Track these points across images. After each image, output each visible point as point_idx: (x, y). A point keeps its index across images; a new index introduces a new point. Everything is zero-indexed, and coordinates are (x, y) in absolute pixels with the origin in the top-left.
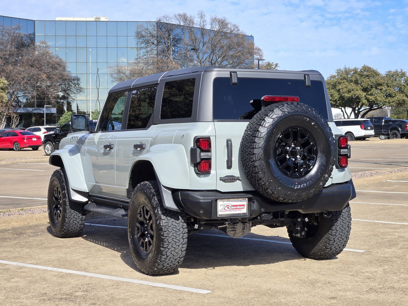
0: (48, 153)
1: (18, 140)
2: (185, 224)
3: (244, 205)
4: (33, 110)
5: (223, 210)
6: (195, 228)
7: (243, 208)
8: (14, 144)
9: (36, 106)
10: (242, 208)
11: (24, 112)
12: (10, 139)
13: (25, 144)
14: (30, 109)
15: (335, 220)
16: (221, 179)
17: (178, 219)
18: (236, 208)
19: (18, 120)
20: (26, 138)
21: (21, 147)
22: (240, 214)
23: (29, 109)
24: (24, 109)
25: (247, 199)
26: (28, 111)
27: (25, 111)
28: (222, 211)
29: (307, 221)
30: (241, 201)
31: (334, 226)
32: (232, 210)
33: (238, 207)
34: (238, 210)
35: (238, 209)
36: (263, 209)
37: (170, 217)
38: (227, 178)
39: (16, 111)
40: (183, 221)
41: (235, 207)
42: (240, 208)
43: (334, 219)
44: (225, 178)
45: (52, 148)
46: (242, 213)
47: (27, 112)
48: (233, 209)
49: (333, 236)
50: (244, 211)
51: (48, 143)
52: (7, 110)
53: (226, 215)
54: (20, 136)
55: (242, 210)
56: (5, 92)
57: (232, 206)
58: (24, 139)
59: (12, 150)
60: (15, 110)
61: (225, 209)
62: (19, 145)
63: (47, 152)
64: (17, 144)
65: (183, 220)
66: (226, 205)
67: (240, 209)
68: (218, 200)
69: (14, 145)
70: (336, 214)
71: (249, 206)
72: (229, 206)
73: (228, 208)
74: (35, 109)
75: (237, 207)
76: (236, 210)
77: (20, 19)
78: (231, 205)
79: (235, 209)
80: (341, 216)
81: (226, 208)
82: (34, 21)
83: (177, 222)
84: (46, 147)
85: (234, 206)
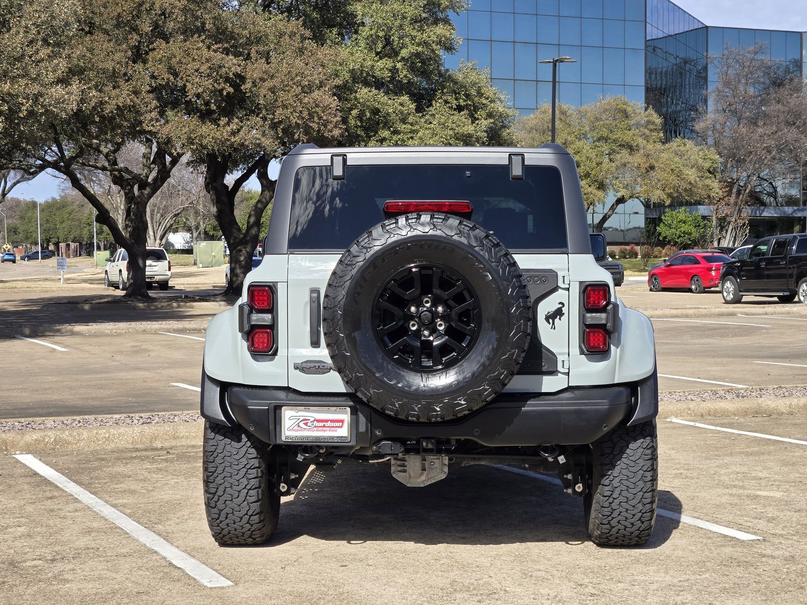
0: (728, 299)
1: (701, 272)
2: (253, 451)
3: (342, 421)
4: (794, 211)
5: (296, 428)
6: (297, 459)
7: (339, 427)
8: (691, 280)
9: (801, 203)
10: (337, 427)
11: (775, 215)
12: (687, 269)
13: (712, 279)
14: (789, 210)
15: (607, 464)
16: (296, 367)
17: (239, 440)
18: (324, 426)
19: (748, 231)
20: (714, 269)
21: (706, 286)
22: (333, 438)
23: (786, 208)
24: (775, 210)
25: (348, 409)
26: (785, 213)
27: (777, 213)
28: (292, 430)
29: (561, 462)
30: (335, 412)
31: (607, 477)
32: (315, 429)
33: (329, 424)
34: (328, 429)
35: (329, 427)
36: (379, 432)
37: (222, 435)
38: (309, 365)
39: (761, 214)
40: (249, 444)
41: (322, 424)
42: (333, 427)
43: (605, 462)
44: (304, 365)
45: (735, 289)
46: (338, 437)
47: (783, 215)
48: (317, 427)
49: (607, 498)
50: (343, 432)
51: (729, 280)
52: (736, 213)
53: (303, 437)
54: (703, 265)
55: (338, 429)
56: (715, 177)
57: (314, 420)
58: (710, 269)
59: (690, 290)
60: (758, 212)
61: (299, 426)
62: (701, 282)
63: (727, 296)
64: (697, 280)
65: (249, 442)
66: (302, 418)
67: (333, 429)
68: (283, 408)
69: (693, 282)
70: (613, 451)
71: (354, 424)
72: (309, 421)
73: (306, 424)
74: (798, 210)
75: (326, 424)
76: (325, 429)
77: (772, 31)
78: (312, 419)
79: (321, 427)
80: (625, 456)
81: (301, 424)
82: (801, 33)
83: (234, 444)
84: (725, 287)
85: (318, 421)
